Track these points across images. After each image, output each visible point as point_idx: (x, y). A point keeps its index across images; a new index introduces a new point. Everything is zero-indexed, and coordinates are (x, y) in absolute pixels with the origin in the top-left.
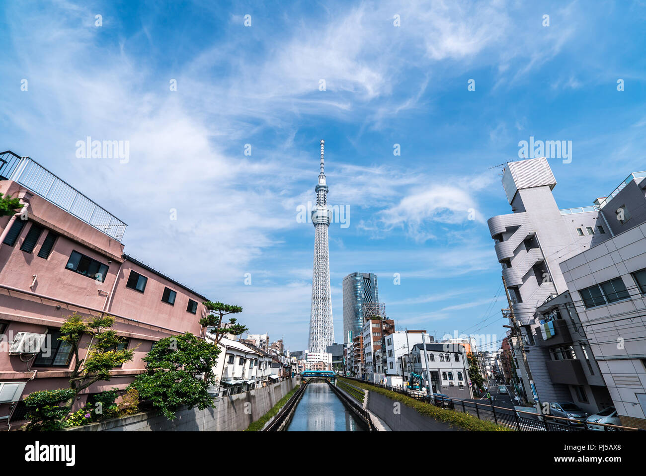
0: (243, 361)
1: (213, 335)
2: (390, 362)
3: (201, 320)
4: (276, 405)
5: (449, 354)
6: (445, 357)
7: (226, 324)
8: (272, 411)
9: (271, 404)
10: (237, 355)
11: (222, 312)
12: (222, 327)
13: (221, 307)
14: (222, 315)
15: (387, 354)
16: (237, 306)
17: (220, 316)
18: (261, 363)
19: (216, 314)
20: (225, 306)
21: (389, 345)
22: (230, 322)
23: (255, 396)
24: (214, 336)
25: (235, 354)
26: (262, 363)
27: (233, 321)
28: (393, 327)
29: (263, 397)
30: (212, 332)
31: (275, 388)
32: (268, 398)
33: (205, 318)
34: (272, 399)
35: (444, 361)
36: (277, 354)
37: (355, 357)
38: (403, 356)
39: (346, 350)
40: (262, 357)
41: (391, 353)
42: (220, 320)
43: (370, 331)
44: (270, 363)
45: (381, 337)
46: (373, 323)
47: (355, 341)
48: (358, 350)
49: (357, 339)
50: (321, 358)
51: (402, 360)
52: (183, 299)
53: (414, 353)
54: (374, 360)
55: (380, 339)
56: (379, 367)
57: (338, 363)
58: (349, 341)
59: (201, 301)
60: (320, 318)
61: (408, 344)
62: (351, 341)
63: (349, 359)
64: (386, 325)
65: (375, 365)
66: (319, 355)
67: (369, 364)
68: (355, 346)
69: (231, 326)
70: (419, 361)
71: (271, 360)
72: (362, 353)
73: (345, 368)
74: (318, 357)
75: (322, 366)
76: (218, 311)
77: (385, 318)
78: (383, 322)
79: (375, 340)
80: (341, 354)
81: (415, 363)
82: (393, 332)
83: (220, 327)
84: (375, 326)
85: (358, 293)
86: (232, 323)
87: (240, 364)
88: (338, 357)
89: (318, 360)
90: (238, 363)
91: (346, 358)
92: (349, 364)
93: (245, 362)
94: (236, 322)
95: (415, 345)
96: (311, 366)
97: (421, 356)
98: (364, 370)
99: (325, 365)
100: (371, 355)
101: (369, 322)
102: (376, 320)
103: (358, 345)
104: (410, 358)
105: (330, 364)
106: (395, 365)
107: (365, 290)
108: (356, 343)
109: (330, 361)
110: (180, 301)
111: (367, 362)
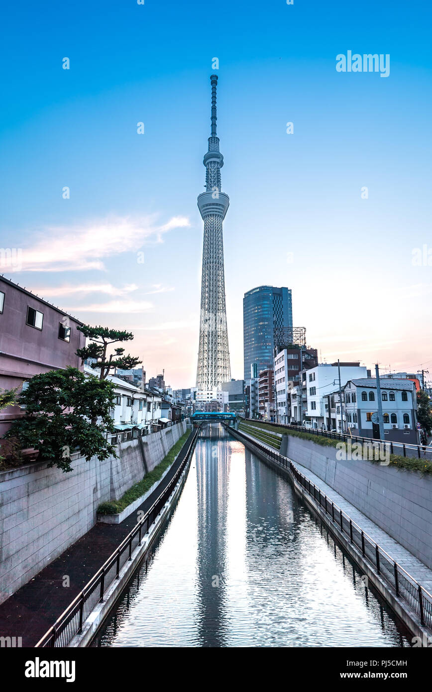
0: (131, 402)
1: (96, 370)
2: (312, 402)
3: (78, 351)
4: (169, 453)
5: (395, 391)
6: (388, 396)
7: (111, 356)
8: (166, 460)
9: (165, 452)
10: (124, 395)
11: (107, 340)
12: (107, 360)
13: (104, 333)
14: (106, 343)
15: (308, 392)
16: (125, 332)
17: (103, 345)
18: (149, 403)
19: (99, 341)
20: (111, 331)
21: (311, 380)
22: (116, 353)
23: (147, 443)
24: (97, 373)
25: (122, 392)
26: (152, 404)
27: (120, 351)
28: (316, 358)
29: (156, 444)
30: (93, 366)
31: (167, 433)
32: (161, 444)
33: (84, 348)
34: (165, 446)
35: (387, 400)
36: (160, 393)
37: (261, 395)
38: (331, 394)
39: (249, 387)
40: (151, 397)
41: (313, 391)
42: (105, 350)
43: (283, 363)
44: (159, 404)
45: (300, 370)
46: (288, 353)
47: (261, 376)
48: (266, 387)
49: (265, 374)
50: (215, 397)
51: (329, 399)
52: (52, 322)
53: (347, 390)
54: (289, 399)
55: (297, 373)
56: (295, 407)
57: (236, 403)
58: (252, 376)
59: (75, 326)
60: (212, 348)
61: (340, 380)
62: (255, 376)
63: (252, 398)
64: (306, 356)
65: (290, 406)
66: (211, 394)
67: (281, 404)
68: (261, 383)
69: (117, 357)
70: (354, 401)
71: (160, 400)
72: (271, 390)
73: (247, 408)
74: (210, 396)
75: (216, 407)
76: (100, 339)
77: (305, 347)
78: (302, 351)
79: (291, 374)
80: (240, 392)
81: (347, 402)
82: (317, 365)
83: (104, 359)
84: (292, 357)
85: (265, 314)
86: (118, 354)
87: (128, 406)
88: (236, 395)
89: (210, 400)
90: (126, 404)
91: (249, 398)
92: (252, 404)
93: (132, 403)
94: (123, 352)
95: (350, 381)
96: (202, 407)
97: (356, 394)
98: (274, 412)
99: (219, 406)
100: (284, 393)
101: (284, 352)
102: (293, 349)
103: (266, 381)
104: (341, 397)
105: (226, 405)
106: (318, 406)
107: (275, 310)
108: (263, 379)
109: (226, 401)
110: (49, 326)
111: (278, 401)
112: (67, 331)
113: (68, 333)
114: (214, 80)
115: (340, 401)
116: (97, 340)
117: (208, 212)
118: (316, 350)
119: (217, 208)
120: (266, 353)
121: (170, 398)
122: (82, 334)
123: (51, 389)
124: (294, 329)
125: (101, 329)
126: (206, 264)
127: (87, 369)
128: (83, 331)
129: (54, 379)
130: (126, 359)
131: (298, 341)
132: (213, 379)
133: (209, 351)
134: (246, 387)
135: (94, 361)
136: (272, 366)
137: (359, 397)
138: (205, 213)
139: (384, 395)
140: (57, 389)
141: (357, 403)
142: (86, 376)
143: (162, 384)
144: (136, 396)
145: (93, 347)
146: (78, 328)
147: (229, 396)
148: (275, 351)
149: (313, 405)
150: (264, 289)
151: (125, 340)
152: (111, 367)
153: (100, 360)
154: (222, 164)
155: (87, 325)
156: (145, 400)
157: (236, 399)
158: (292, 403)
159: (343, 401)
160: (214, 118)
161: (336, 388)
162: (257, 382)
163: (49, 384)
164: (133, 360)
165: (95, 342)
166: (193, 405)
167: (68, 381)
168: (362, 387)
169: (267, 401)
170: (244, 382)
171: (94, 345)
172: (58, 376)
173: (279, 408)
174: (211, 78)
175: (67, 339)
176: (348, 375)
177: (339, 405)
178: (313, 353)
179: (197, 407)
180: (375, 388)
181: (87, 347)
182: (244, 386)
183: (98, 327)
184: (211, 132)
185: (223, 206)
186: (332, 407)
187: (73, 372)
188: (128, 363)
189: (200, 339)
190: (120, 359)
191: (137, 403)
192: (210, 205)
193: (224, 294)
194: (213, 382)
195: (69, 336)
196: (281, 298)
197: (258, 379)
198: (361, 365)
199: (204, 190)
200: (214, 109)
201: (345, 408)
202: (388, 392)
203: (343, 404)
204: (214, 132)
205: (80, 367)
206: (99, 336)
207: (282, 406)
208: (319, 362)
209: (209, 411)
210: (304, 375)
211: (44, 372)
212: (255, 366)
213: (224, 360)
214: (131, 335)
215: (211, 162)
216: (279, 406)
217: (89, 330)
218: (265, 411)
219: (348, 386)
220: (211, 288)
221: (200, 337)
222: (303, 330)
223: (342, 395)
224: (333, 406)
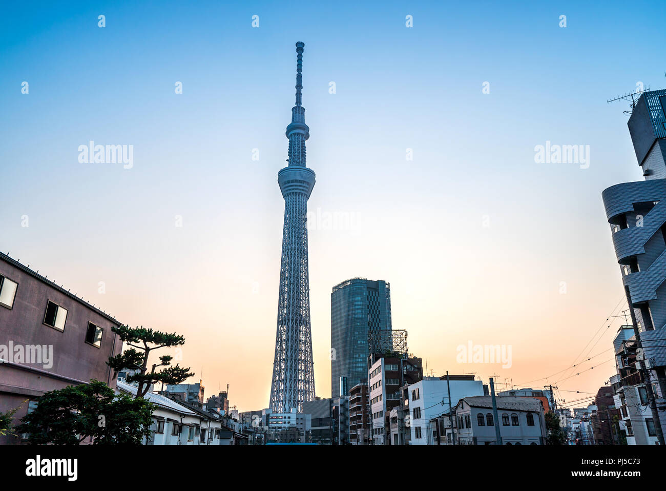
0: (179, 428)
1: (132, 385)
2: (416, 428)
3: (111, 359)
5: (518, 413)
6: (510, 419)
7: (154, 366)
10: (169, 420)
11: (149, 344)
12: (149, 371)
13: (145, 335)
14: (148, 350)
15: (412, 414)
16: (174, 335)
17: (143, 351)
18: (204, 431)
19: (139, 346)
20: (155, 333)
21: (414, 399)
22: (160, 362)
24: (133, 388)
25: (166, 416)
26: (207, 432)
27: (166, 360)
28: (420, 369)
30: (129, 380)
33: (119, 356)
35: (509, 425)
36: (220, 416)
37: (353, 419)
38: (440, 417)
39: (337, 408)
40: (206, 422)
41: (417, 413)
42: (146, 359)
43: (379, 377)
44: (218, 431)
45: (401, 385)
46: (386, 363)
47: (353, 393)
48: (359, 408)
49: (358, 390)
50: (293, 422)
51: (437, 424)
52: (78, 321)
53: (460, 412)
54: (387, 424)
55: (397, 389)
56: (396, 435)
57: (321, 430)
58: (341, 394)
59: (108, 326)
60: (292, 356)
61: (450, 398)
62: (346, 394)
63: (341, 423)
64: (408, 366)
65: (388, 433)
66: (289, 418)
67: (379, 431)
68: (353, 402)
69: (162, 368)
70: (468, 426)
71: (219, 426)
72: (365, 412)
73: (334, 437)
74: (287, 420)
75: (294, 435)
76: (141, 344)
77: (406, 354)
78: (403, 361)
79: (389, 390)
80: (326, 414)
81: (460, 428)
82: (421, 378)
83: (144, 369)
84: (391, 368)
85: (358, 313)
86: (164, 364)
87: (174, 434)
88: (321, 419)
89: (287, 425)
90: (171, 432)
91: (337, 423)
92: (341, 431)
93: (180, 430)
94: (171, 361)
95: (463, 400)
96: (276, 435)
97: (471, 417)
98: (369, 441)
99: (299, 434)
100: (382, 416)
101: (379, 362)
102: (392, 358)
103: (358, 399)
104: (452, 421)
105: (307, 432)
106: (424, 433)
107: (370, 308)
108: (355, 397)
109: (309, 427)
110: (75, 326)
111: (374, 427)
112: (99, 332)
113: (100, 336)
114: (300, 47)
115: (452, 427)
116: (137, 345)
117: (290, 190)
118: (420, 359)
119: (300, 186)
120: (358, 362)
121: (234, 423)
122: (118, 337)
123: (67, 412)
124: (393, 332)
125: (143, 330)
126: (286, 252)
127: (122, 383)
128: (119, 332)
129: (70, 397)
130: (174, 370)
131: (398, 347)
132: (293, 397)
133: (287, 360)
134: (334, 408)
135: (132, 373)
136: (366, 380)
137: (474, 421)
138: (287, 191)
139: (506, 417)
140: (75, 411)
141: (471, 429)
142: (117, 393)
143: (225, 404)
144: (187, 421)
145: (131, 353)
146: (113, 329)
147: (313, 420)
148: (370, 361)
149: (418, 431)
150: (356, 282)
151: (173, 345)
152: (153, 381)
153: (139, 371)
154: (307, 136)
155: (125, 325)
156: (198, 426)
157: (321, 425)
158: (392, 430)
159: (454, 426)
160: (299, 86)
161: (446, 409)
162: (347, 401)
163: (64, 404)
164: (183, 371)
165: (133, 348)
166: (265, 434)
167: (91, 399)
168: (478, 407)
169: (360, 427)
170: (331, 401)
171: (133, 351)
172: (78, 393)
173: (375, 436)
174: (297, 44)
175: (98, 343)
176: (460, 391)
177: (450, 431)
178: (416, 364)
179: (270, 435)
180: (491, 408)
181: (123, 354)
182: (331, 407)
183: (139, 328)
184: (295, 101)
185: (308, 183)
186: (442, 435)
187: (98, 388)
188: (177, 375)
189: (277, 345)
190: (165, 370)
191: (186, 431)
192: (293, 181)
193: (308, 287)
194: (292, 401)
195: (101, 340)
196: (377, 293)
197: (349, 398)
198: (476, 379)
199: (286, 165)
200: (299, 77)
201: (458, 436)
202: (510, 414)
203: (456, 431)
204: (299, 101)
205: (111, 382)
206: (139, 340)
207: (379, 433)
208: (425, 374)
209: (286, 441)
210: (406, 391)
211: (59, 387)
212: (345, 381)
213: (306, 372)
214: (182, 339)
215: (295, 134)
216: (376, 433)
217: (128, 331)
218: (358, 441)
219: (461, 406)
220: (292, 281)
221: (277, 341)
222: (404, 334)
223: (454, 418)
224: (443, 433)
